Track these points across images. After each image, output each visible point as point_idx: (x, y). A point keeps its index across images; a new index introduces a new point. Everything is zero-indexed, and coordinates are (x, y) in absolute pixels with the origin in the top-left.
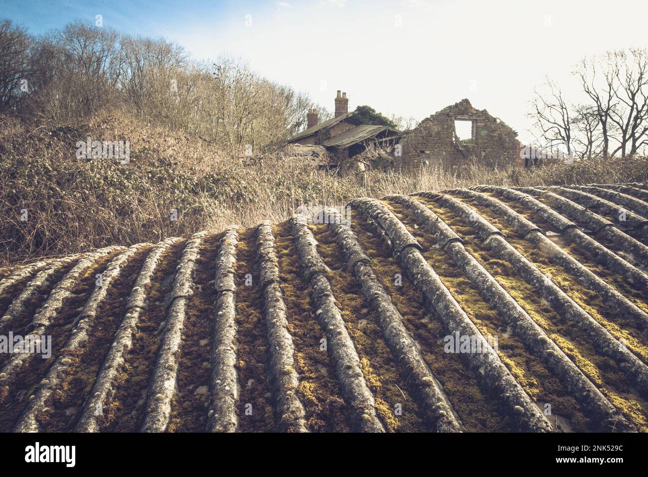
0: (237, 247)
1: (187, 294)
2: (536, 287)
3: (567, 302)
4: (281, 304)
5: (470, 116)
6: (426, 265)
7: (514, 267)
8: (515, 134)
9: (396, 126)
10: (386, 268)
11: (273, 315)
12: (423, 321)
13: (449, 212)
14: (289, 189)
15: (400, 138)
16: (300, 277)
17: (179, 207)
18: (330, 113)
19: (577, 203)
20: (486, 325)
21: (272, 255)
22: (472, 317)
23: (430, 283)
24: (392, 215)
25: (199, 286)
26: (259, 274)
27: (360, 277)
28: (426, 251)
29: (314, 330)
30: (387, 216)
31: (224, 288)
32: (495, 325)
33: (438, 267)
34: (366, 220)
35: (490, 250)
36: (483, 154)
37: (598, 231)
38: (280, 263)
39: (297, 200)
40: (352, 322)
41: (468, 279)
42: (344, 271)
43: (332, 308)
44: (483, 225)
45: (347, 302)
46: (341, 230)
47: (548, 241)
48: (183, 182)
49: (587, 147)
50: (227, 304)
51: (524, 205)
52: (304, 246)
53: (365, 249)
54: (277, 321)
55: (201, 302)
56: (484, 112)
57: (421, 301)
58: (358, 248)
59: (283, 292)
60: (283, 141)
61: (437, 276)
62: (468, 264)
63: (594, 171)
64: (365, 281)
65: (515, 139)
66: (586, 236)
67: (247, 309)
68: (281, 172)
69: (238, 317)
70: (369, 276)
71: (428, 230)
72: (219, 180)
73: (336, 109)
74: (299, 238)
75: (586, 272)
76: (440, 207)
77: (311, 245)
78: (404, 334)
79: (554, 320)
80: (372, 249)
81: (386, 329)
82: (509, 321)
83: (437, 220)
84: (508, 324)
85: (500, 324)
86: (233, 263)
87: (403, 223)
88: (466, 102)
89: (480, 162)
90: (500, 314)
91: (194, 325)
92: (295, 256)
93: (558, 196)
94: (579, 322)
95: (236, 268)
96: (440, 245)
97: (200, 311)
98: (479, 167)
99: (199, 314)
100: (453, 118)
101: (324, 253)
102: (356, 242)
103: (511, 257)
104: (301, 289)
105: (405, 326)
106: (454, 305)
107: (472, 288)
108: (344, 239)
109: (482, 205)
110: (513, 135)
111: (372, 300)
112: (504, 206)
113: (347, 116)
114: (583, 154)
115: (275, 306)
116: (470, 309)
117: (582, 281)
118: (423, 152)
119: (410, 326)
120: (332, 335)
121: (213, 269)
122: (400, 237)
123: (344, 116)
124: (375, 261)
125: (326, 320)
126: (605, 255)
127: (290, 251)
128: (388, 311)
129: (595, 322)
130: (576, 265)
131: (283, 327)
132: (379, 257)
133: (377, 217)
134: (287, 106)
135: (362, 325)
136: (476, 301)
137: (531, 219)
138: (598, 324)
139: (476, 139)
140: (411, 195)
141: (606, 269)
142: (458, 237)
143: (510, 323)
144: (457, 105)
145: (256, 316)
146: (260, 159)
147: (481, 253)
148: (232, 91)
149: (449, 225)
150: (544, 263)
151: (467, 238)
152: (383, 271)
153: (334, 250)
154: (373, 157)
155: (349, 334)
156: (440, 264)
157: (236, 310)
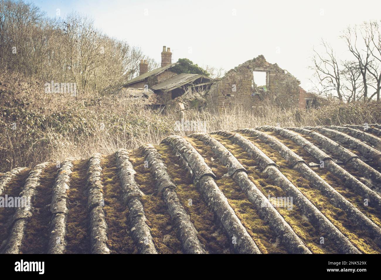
0: (71, 176)
1: (27, 216)
2: (299, 207)
3: (321, 218)
4: (104, 224)
5: (265, 68)
6: (218, 190)
7: (284, 191)
8: (299, 82)
9: (209, 74)
10: (187, 193)
11: (95, 233)
12: (214, 235)
13: (238, 148)
14: (121, 125)
15: (211, 84)
16: (120, 200)
17: (29, 140)
18: (158, 63)
19: (333, 140)
20: (260, 238)
21: (99, 183)
22: (250, 231)
23: (219, 204)
24: (194, 150)
25: (38, 209)
26: (87, 199)
27: (167, 200)
28: (219, 179)
29: (128, 244)
30: (190, 151)
31: (58, 211)
32: (267, 237)
33: (227, 192)
34: (175, 154)
35: (267, 178)
36: (275, 97)
37: (346, 162)
38: (104, 189)
39: (128, 134)
40: (158, 237)
41: (249, 201)
42: (155, 195)
43: (143, 226)
44: (263, 158)
45: (156, 221)
46: (154, 162)
47: (310, 170)
48: (34, 119)
49: (353, 92)
50: (59, 224)
51: (294, 142)
52: (124, 175)
53: (172, 177)
54: (99, 238)
55: (37, 223)
56: (275, 66)
57: (213, 219)
58: (166, 177)
59: (105, 213)
60: (119, 85)
61: (226, 199)
62: (249, 189)
63: (356, 111)
64: (171, 204)
65: (298, 86)
66: (338, 166)
67: (76, 228)
68: (115, 111)
69: (68, 234)
70: (174, 199)
71: (221, 163)
72: (64, 117)
73: (162, 61)
74: (121, 169)
75: (336, 194)
76: (232, 143)
77: (130, 174)
78: (198, 246)
79: (311, 232)
80: (177, 177)
81: (185, 242)
82: (278, 234)
83: (228, 154)
84: (277, 236)
85: (271, 236)
86: (67, 190)
87: (203, 157)
88: (262, 57)
89: (272, 104)
90: (272, 228)
91: (31, 242)
92: (117, 184)
93: (320, 135)
94: (329, 234)
95: (69, 194)
96: (229, 174)
97: (37, 230)
98: (272, 107)
99: (36, 233)
100: (252, 70)
101: (140, 181)
102: (166, 172)
103: (282, 184)
104: (121, 210)
105: (199, 239)
106: (237, 222)
107: (251, 208)
108: (156, 169)
109: (263, 142)
110: (297, 83)
111: (175, 219)
112: (280, 143)
113: (171, 66)
114: (350, 98)
115: (98, 225)
116: (249, 225)
117: (333, 201)
118: (229, 95)
119: (203, 239)
120: (142, 248)
121: (50, 194)
122: (199, 168)
123: (168, 66)
124: (180, 187)
125: (138, 236)
126: (351, 180)
127: (114, 179)
128: (186, 228)
129: (340, 233)
130: (329, 189)
131: (103, 242)
132: (182, 183)
133: (183, 152)
134: (123, 57)
135: (166, 239)
136: (254, 218)
137: (299, 153)
138: (342, 235)
139: (270, 86)
140: (211, 134)
141: (351, 191)
142: (243, 168)
143: (278, 235)
144: (254, 60)
145: (82, 234)
146: (99, 100)
147: (260, 180)
148: (79, 44)
149: (237, 158)
150: (306, 187)
151: (250, 168)
152: (185, 195)
153: (148, 178)
154: (190, 98)
155: (156, 247)
156: (228, 189)
157: (67, 229)
